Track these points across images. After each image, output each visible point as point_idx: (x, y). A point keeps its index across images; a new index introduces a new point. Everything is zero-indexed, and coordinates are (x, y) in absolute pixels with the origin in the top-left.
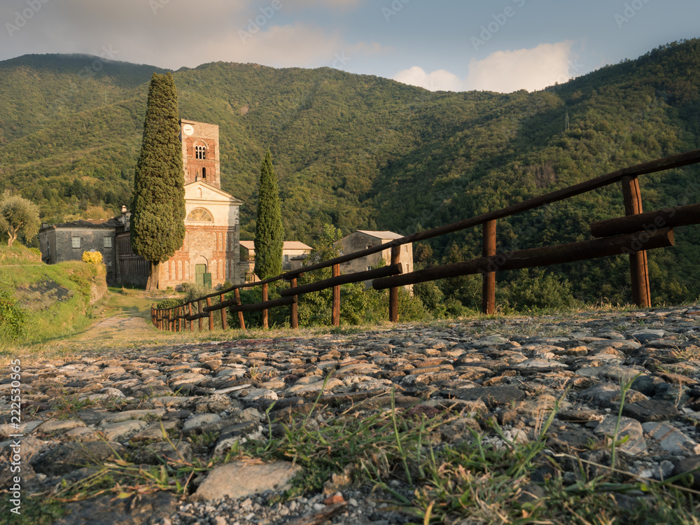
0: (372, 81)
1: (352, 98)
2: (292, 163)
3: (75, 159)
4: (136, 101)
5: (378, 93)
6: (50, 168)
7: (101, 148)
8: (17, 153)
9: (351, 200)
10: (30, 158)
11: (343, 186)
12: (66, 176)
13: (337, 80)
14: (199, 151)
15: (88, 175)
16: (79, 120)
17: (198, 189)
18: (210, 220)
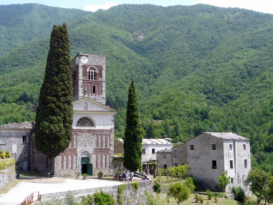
14: (91, 74)
17: (85, 103)
18: (93, 125)
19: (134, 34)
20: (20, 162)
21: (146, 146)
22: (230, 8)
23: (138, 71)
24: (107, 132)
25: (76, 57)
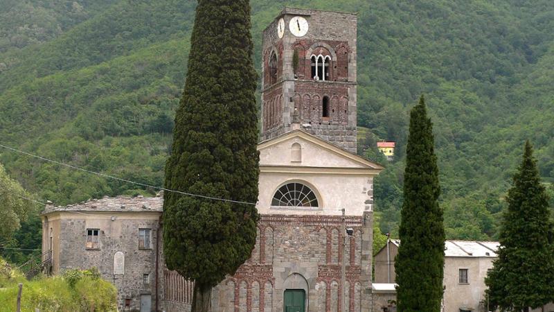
14: (317, 65)
17: (294, 145)
18: (315, 204)
20: (133, 297)
21: (469, 261)
23: (481, 42)
24: (353, 223)
25: (278, 19)
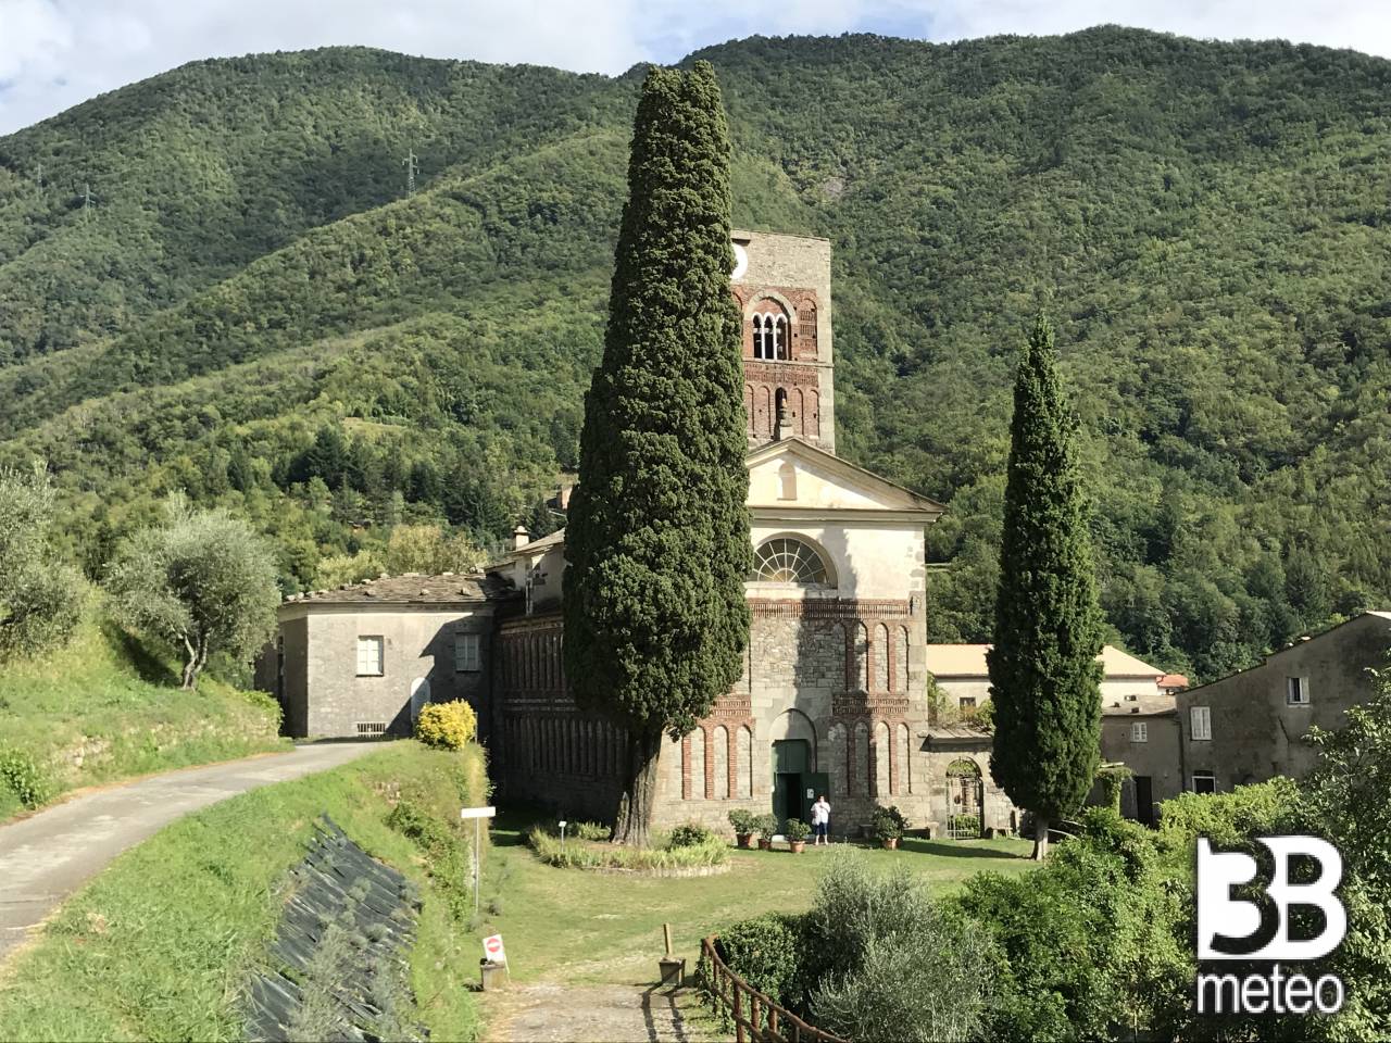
0: (1274, 60)
1: (1200, 126)
2: (993, 353)
3: (322, 366)
4: (498, 180)
5: (1299, 103)
6: (250, 394)
7: (396, 329)
8: (158, 353)
9: (1213, 479)
10: (196, 369)
11: (1181, 429)
12: (296, 418)
13: (1147, 64)
14: (764, 331)
15: (357, 414)
16: (333, 247)
17: (782, 467)
18: (821, 577)
19: (800, 175)
22: (1248, 42)
24: (890, 612)
